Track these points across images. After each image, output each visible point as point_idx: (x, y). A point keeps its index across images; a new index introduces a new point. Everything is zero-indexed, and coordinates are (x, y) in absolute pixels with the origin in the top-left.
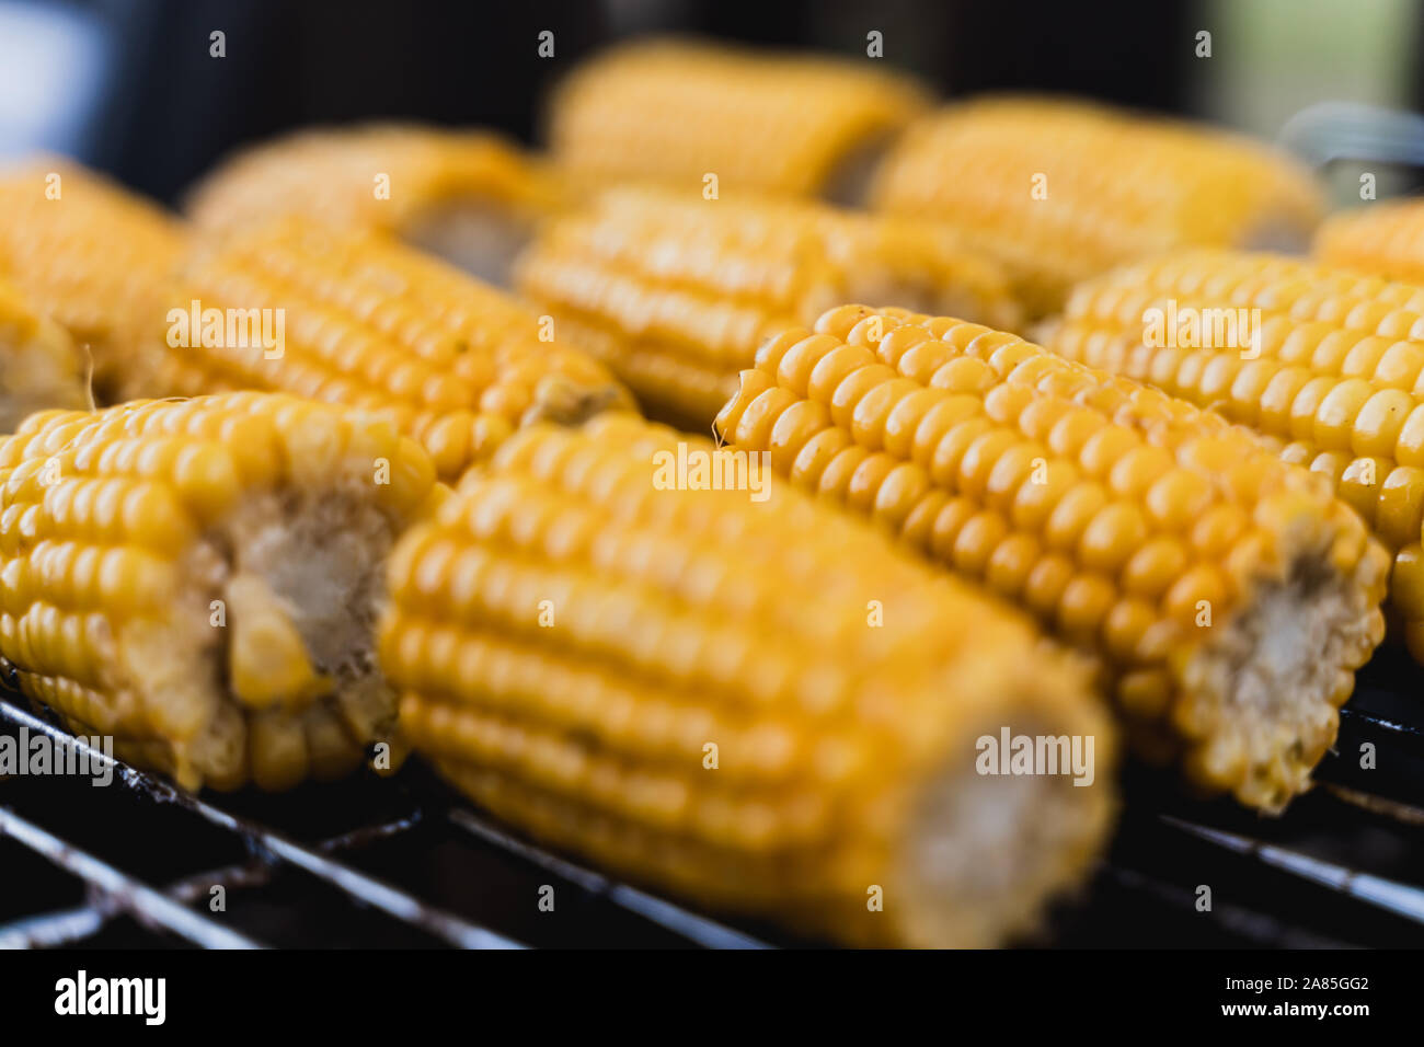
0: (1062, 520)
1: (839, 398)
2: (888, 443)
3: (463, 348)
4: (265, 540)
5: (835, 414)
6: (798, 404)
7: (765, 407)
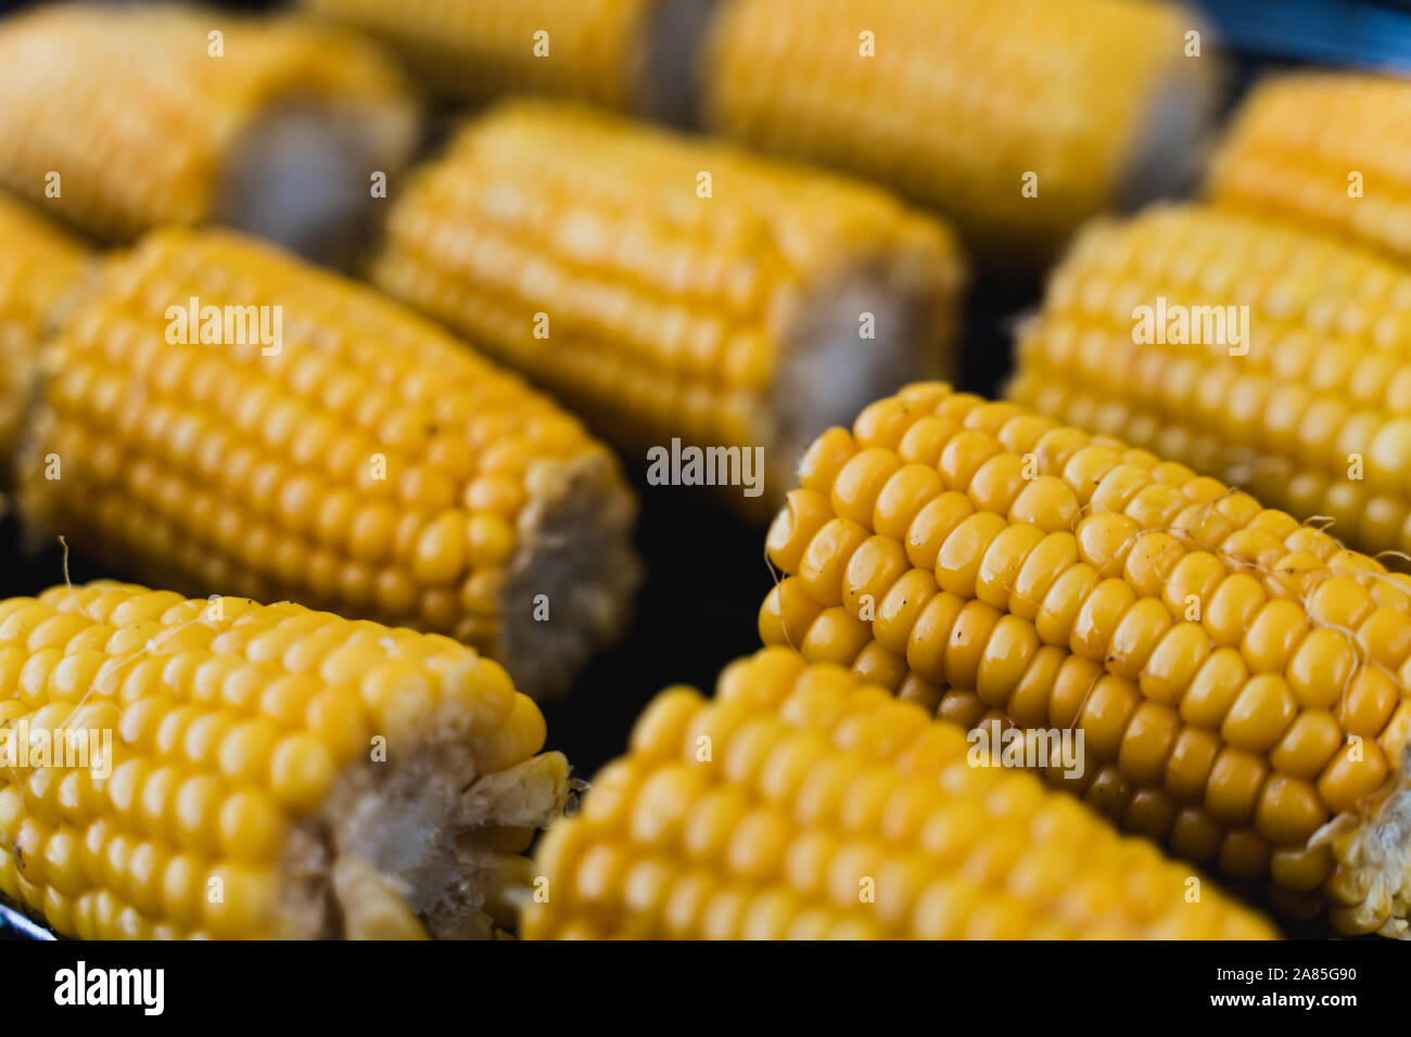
0: (1200, 693)
1: (918, 534)
2: (980, 592)
3: (432, 431)
4: (360, 817)
5: (913, 557)
6: (868, 544)
7: (833, 546)
